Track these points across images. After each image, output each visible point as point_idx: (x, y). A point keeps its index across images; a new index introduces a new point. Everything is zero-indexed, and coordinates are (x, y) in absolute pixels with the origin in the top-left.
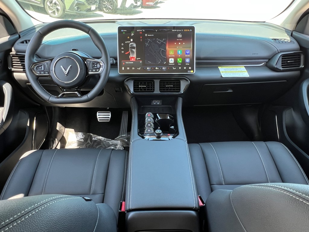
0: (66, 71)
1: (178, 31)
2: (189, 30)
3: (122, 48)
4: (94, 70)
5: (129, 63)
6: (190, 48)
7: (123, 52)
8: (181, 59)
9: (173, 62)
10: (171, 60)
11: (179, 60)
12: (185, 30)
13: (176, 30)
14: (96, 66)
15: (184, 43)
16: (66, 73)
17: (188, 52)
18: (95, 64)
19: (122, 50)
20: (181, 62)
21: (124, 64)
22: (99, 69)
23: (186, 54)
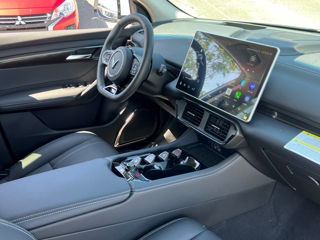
0: (114, 64)
1: (254, 50)
2: (268, 53)
4: (133, 72)
5: (188, 78)
6: (259, 81)
8: (240, 93)
9: (229, 94)
10: (229, 91)
11: (237, 94)
12: (263, 52)
13: (252, 50)
14: (136, 67)
15: (253, 72)
16: (113, 67)
17: (252, 87)
20: (238, 97)
21: (183, 78)
22: (136, 71)
23: (250, 88)
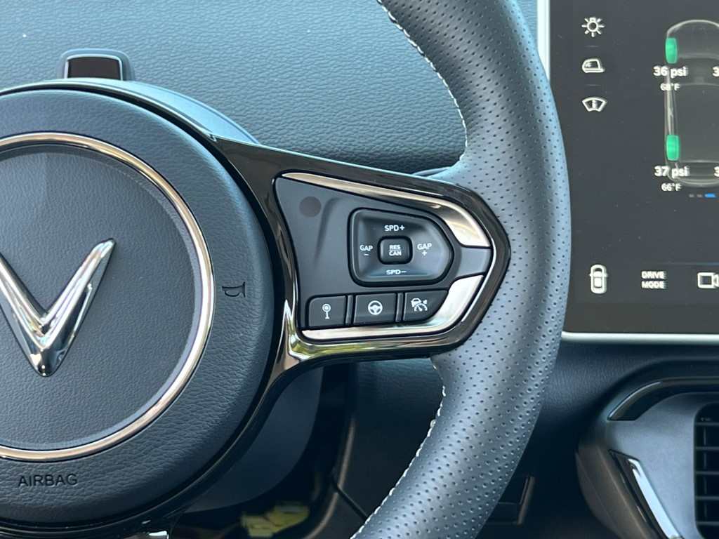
0: (42, 310)
3: (586, 67)
4: (375, 309)
7: (594, 104)
14: (396, 250)
16: (47, 341)
18: (393, 237)
19: (593, 85)
22: (437, 288)
